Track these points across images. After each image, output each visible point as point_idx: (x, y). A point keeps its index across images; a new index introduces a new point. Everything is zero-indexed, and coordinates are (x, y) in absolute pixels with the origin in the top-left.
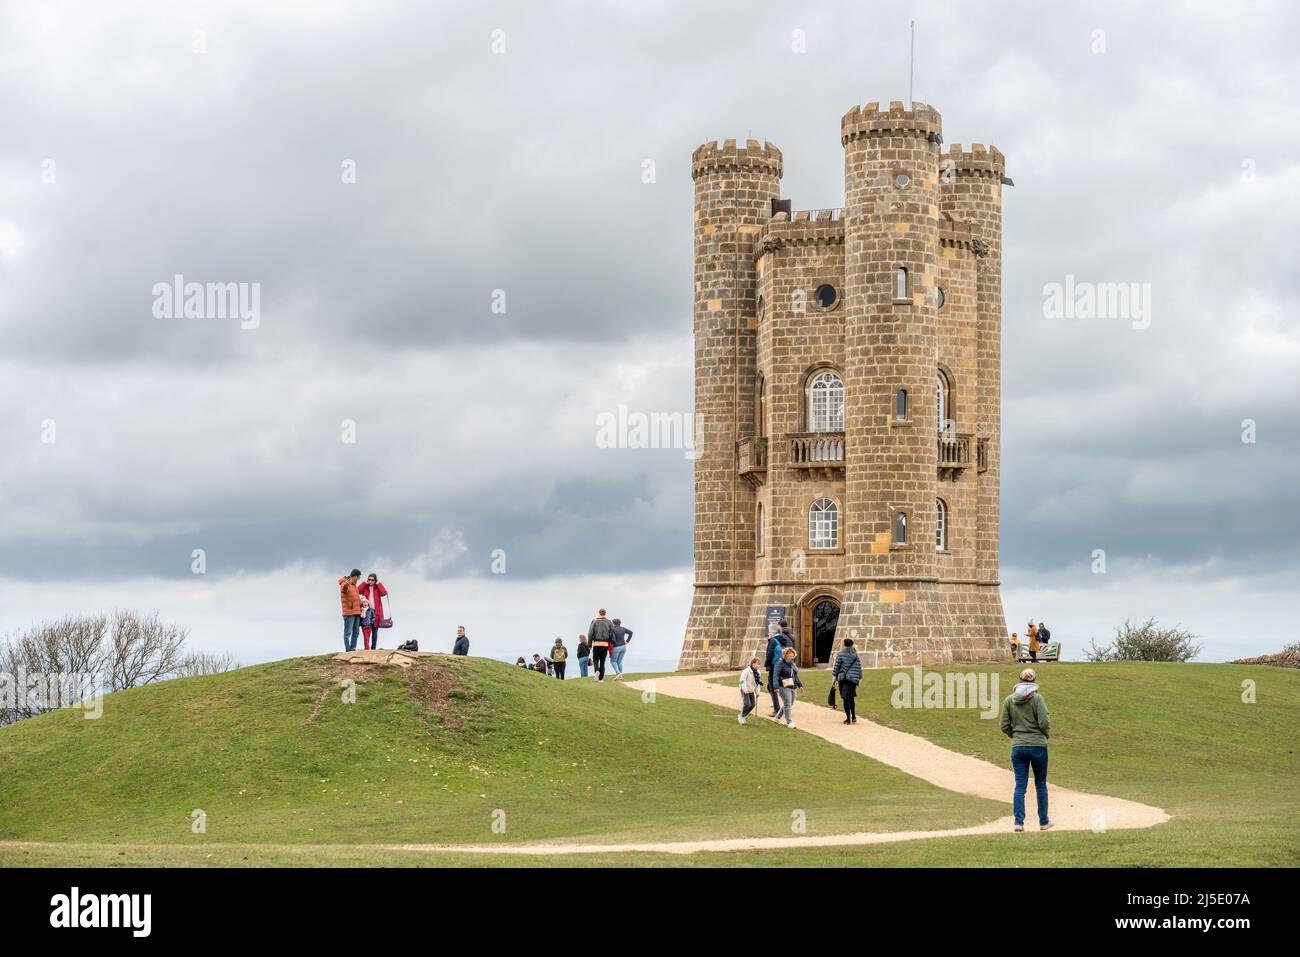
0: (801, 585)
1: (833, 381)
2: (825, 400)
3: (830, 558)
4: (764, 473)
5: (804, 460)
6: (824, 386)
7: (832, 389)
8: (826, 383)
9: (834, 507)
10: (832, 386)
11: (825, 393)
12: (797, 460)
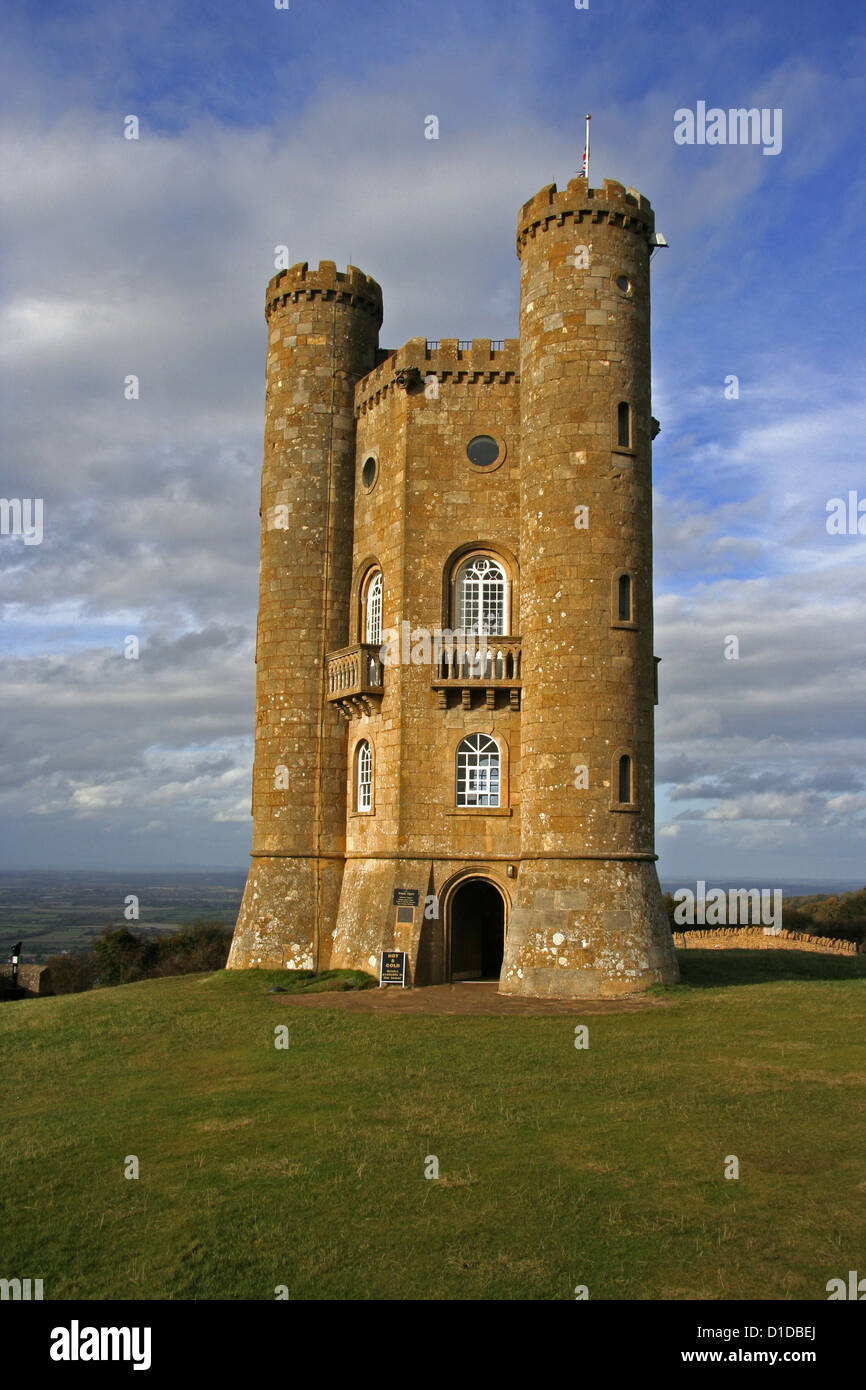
0: (445, 859)
1: (487, 570)
2: (476, 596)
3: (489, 821)
4: (378, 696)
5: (456, 676)
6: (476, 577)
7: (489, 582)
8: (478, 573)
9: (493, 748)
10: (486, 577)
11: (476, 587)
12: (445, 676)
